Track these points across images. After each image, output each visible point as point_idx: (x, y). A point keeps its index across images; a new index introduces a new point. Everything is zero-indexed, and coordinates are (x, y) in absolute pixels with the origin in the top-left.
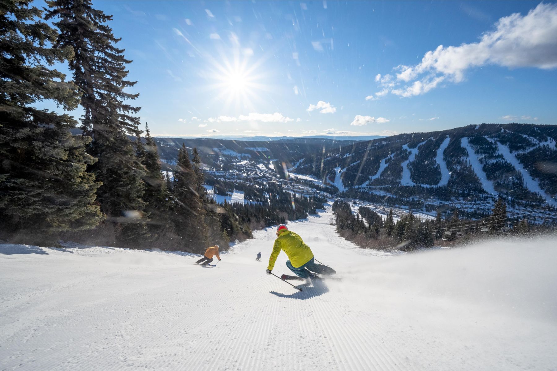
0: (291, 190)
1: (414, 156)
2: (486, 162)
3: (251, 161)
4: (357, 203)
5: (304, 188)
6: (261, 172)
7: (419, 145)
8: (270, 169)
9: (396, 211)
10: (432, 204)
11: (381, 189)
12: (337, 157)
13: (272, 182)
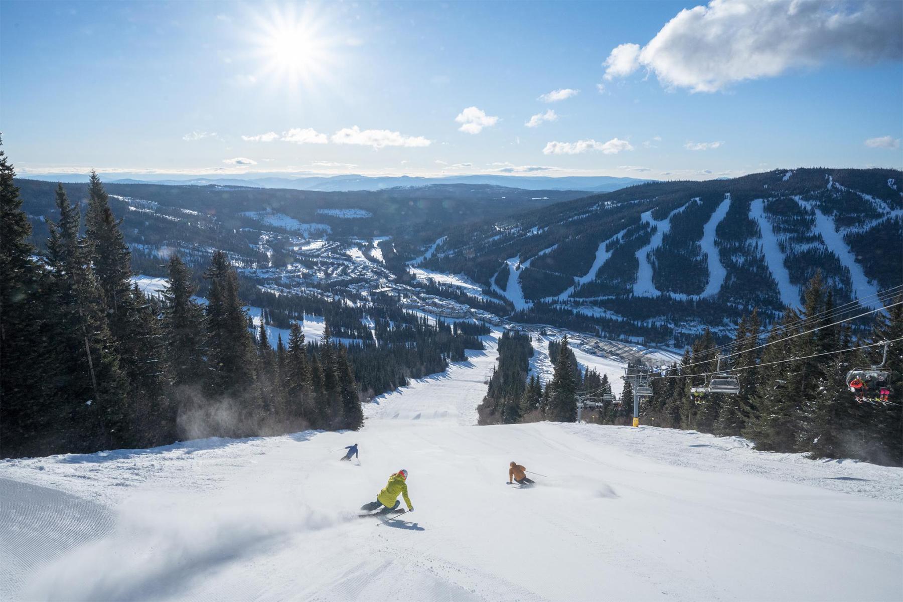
0: (418, 308)
1: (662, 237)
2: (791, 249)
3: (331, 243)
4: (549, 333)
5: (444, 303)
6: (355, 268)
7: (673, 213)
8: (373, 260)
9: (620, 349)
10: (687, 332)
11: (595, 303)
12: (514, 234)
13: (378, 291)
